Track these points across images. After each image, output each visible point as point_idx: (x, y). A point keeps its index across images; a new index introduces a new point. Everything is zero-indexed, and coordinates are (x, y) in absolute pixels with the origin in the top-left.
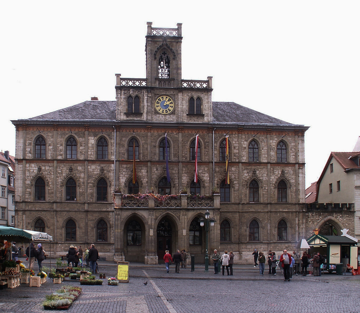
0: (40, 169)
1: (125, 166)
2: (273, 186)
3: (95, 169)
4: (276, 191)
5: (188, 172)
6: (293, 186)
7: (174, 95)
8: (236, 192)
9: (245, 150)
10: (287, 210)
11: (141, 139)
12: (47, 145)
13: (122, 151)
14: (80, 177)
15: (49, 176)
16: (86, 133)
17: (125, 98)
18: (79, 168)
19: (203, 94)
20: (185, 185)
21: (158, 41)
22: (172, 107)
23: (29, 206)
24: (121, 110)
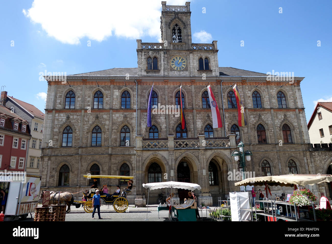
0: (68, 118)
1: (146, 114)
2: (278, 129)
3: (118, 117)
4: (282, 133)
5: (201, 118)
6: (297, 128)
7: (186, 56)
8: (245, 135)
9: (250, 99)
10: (294, 150)
11: (159, 91)
12: (76, 97)
13: (143, 101)
14: (105, 125)
15: (76, 124)
16: (112, 86)
17: (145, 58)
18: (105, 116)
19: (210, 54)
20: (200, 129)
21: (171, 15)
22: (185, 65)
23: (55, 152)
24: (142, 68)
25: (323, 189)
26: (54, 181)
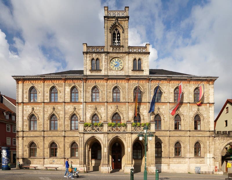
0: (33, 109)
1: (90, 106)
2: (191, 119)
3: (70, 108)
4: (193, 122)
5: (132, 109)
6: (206, 119)
9: (172, 94)
10: (201, 136)
11: (100, 87)
12: (38, 93)
13: (88, 96)
14: (60, 114)
15: (39, 114)
17: (90, 60)
18: (59, 108)
19: (143, 56)
20: (131, 118)
21: (112, 20)
22: (122, 66)
23: (26, 134)
24: (87, 69)
25: (217, 164)
26: (27, 153)
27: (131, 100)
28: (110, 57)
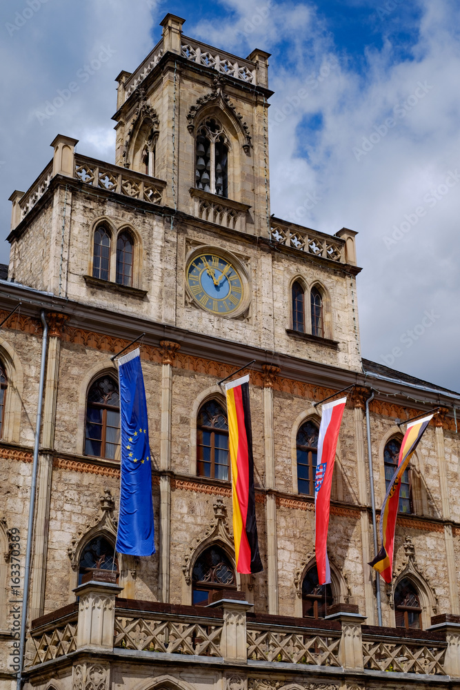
1: (74, 477)
7: (247, 258)
17: (88, 225)
19: (330, 277)
24: (72, 266)
27: (288, 483)
28: (188, 241)
